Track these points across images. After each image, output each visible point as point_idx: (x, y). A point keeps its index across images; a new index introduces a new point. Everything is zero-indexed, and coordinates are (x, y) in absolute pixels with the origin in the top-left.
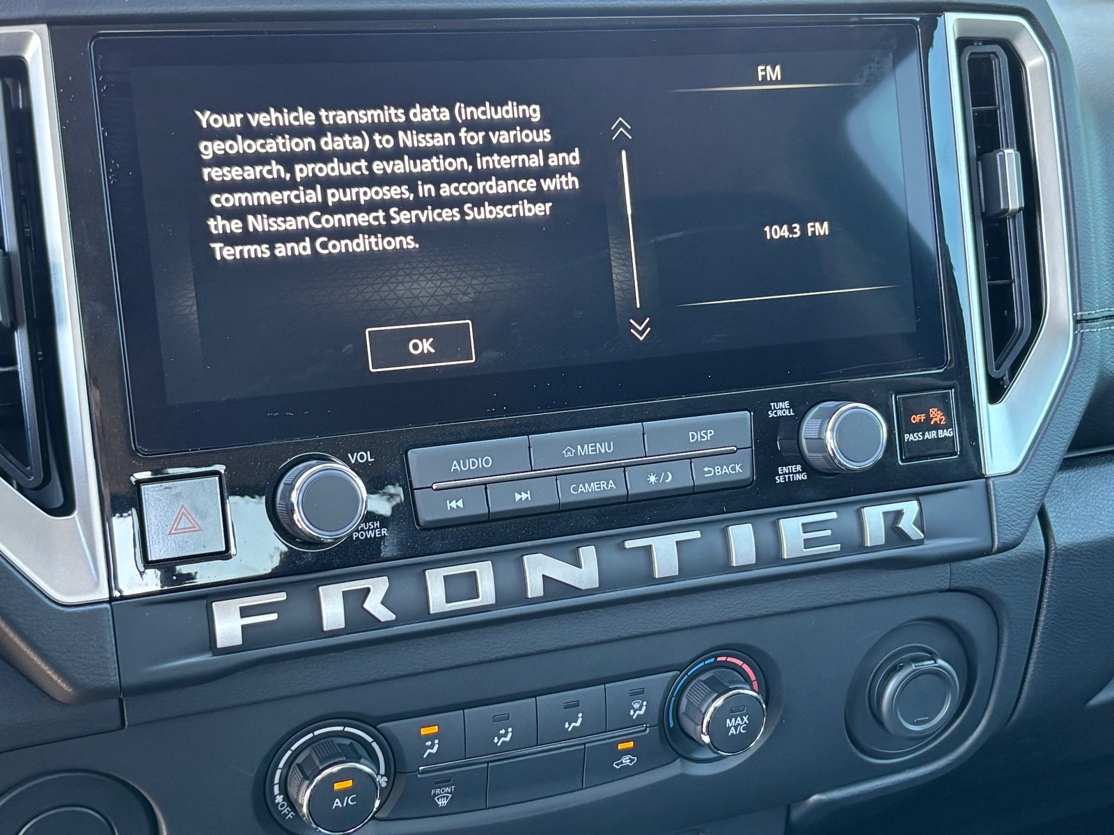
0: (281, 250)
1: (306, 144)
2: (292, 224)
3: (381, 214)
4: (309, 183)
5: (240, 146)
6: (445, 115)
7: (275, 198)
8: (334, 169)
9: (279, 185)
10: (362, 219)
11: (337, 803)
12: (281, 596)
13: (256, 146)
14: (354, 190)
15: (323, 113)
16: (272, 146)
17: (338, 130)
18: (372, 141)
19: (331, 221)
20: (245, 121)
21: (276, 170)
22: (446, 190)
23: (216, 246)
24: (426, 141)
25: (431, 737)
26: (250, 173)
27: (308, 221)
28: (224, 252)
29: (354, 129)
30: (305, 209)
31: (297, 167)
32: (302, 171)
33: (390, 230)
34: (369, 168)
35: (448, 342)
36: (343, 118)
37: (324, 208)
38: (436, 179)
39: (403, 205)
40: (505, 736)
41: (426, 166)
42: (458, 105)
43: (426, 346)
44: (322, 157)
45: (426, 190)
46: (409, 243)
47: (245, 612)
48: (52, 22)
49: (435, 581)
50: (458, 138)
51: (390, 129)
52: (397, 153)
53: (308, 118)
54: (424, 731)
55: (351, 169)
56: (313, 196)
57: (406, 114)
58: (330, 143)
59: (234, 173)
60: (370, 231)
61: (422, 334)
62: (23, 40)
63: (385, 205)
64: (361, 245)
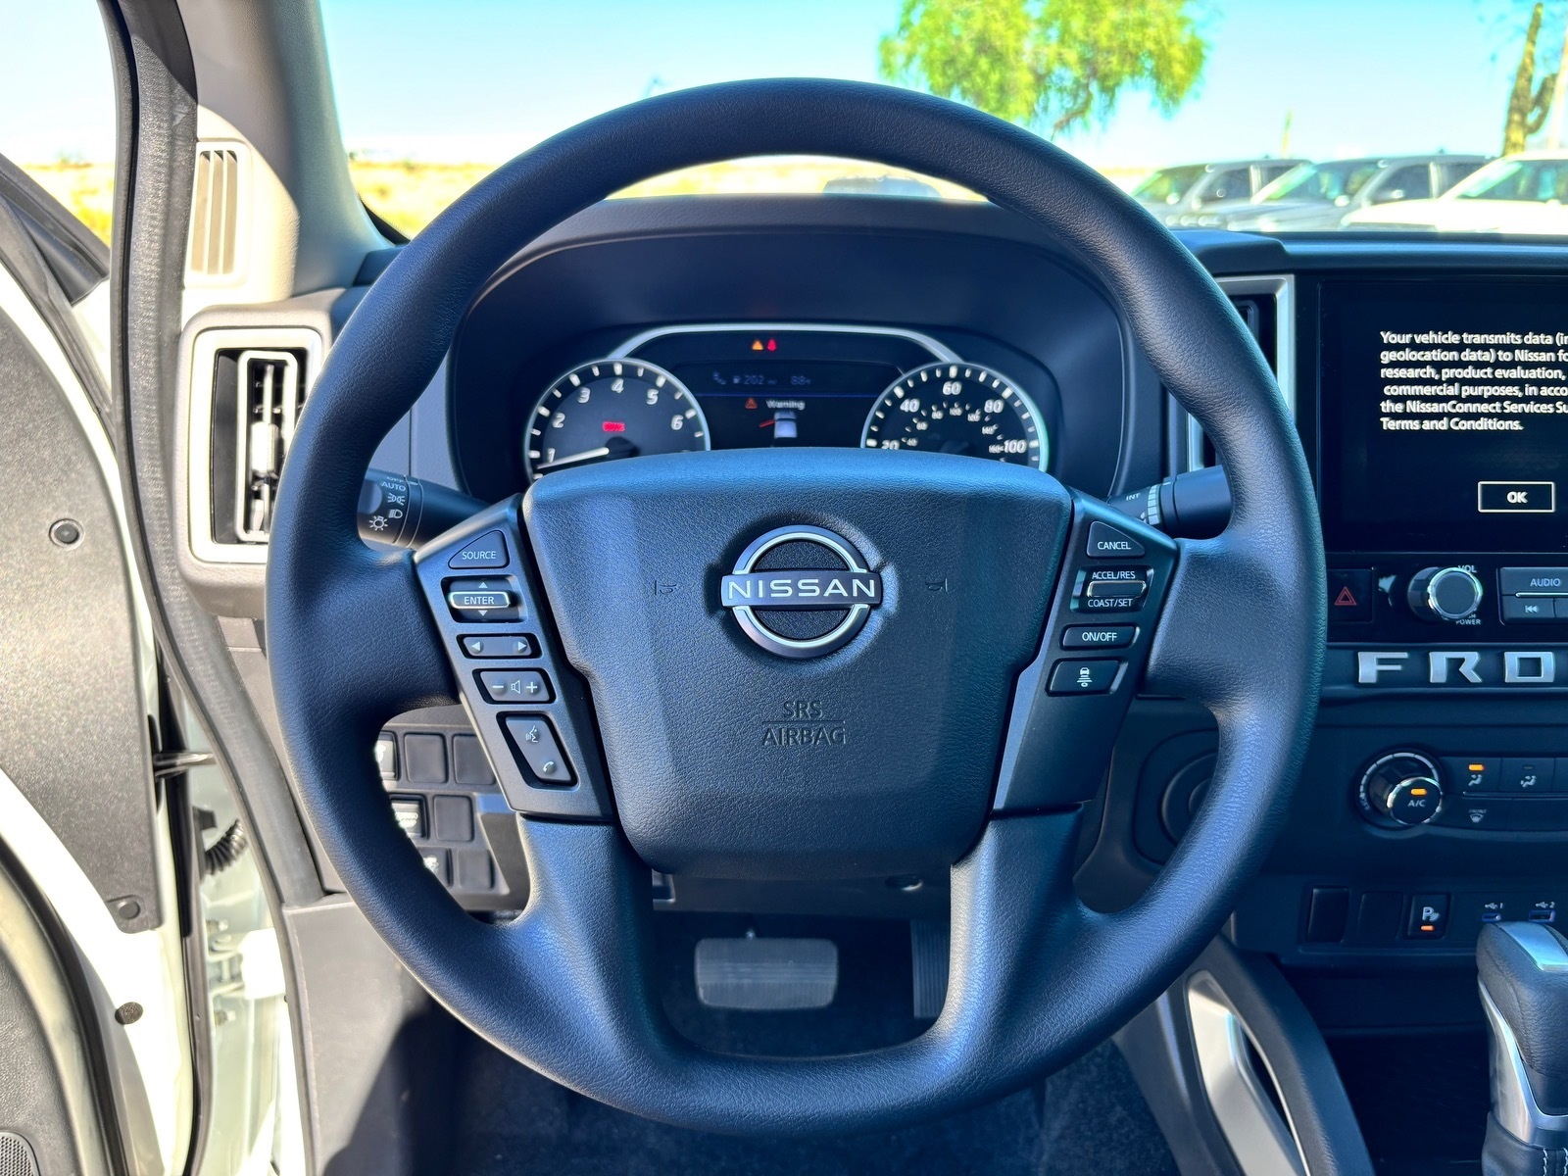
0: (1428, 425)
1: (1452, 356)
2: (1436, 408)
3: (1498, 405)
4: (1451, 382)
5: (1408, 355)
6: (1549, 340)
7: (1427, 390)
8: (1470, 373)
9: (1430, 382)
10: (1484, 408)
11: (1412, 803)
12: (1404, 655)
13: (1417, 356)
14: (1481, 388)
15: (1465, 336)
16: (1429, 356)
17: (1474, 347)
18: (1498, 356)
19: (1464, 408)
20: (1413, 339)
21: (1429, 372)
22: (1545, 391)
23: (1384, 420)
24: (1534, 357)
25: (1477, 773)
26: (1412, 373)
27: (1447, 407)
28: (1389, 424)
29: (1485, 347)
30: (1446, 399)
31: (1444, 371)
32: (1447, 374)
33: (1503, 416)
34: (1493, 373)
35: (1537, 497)
36: (1478, 339)
37: (1458, 398)
38: (1539, 383)
39: (1514, 400)
40: (1529, 781)
41: (1533, 374)
42: (1559, 334)
43: (1520, 497)
44: (1463, 365)
45: (1531, 390)
46: (1516, 426)
47: (1381, 662)
48: (1296, 272)
49: (1512, 659)
50: (1557, 357)
51: (1510, 348)
52: (1512, 365)
53: (1454, 339)
54: (1472, 767)
55: (1480, 374)
56: (1452, 391)
57: (1523, 338)
58: (1468, 356)
59: (1401, 373)
60: (1490, 416)
61: (1518, 489)
62: (1276, 285)
63: (1501, 399)
64: (1483, 425)
